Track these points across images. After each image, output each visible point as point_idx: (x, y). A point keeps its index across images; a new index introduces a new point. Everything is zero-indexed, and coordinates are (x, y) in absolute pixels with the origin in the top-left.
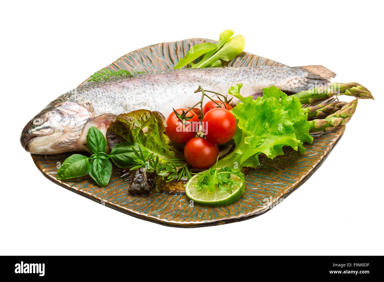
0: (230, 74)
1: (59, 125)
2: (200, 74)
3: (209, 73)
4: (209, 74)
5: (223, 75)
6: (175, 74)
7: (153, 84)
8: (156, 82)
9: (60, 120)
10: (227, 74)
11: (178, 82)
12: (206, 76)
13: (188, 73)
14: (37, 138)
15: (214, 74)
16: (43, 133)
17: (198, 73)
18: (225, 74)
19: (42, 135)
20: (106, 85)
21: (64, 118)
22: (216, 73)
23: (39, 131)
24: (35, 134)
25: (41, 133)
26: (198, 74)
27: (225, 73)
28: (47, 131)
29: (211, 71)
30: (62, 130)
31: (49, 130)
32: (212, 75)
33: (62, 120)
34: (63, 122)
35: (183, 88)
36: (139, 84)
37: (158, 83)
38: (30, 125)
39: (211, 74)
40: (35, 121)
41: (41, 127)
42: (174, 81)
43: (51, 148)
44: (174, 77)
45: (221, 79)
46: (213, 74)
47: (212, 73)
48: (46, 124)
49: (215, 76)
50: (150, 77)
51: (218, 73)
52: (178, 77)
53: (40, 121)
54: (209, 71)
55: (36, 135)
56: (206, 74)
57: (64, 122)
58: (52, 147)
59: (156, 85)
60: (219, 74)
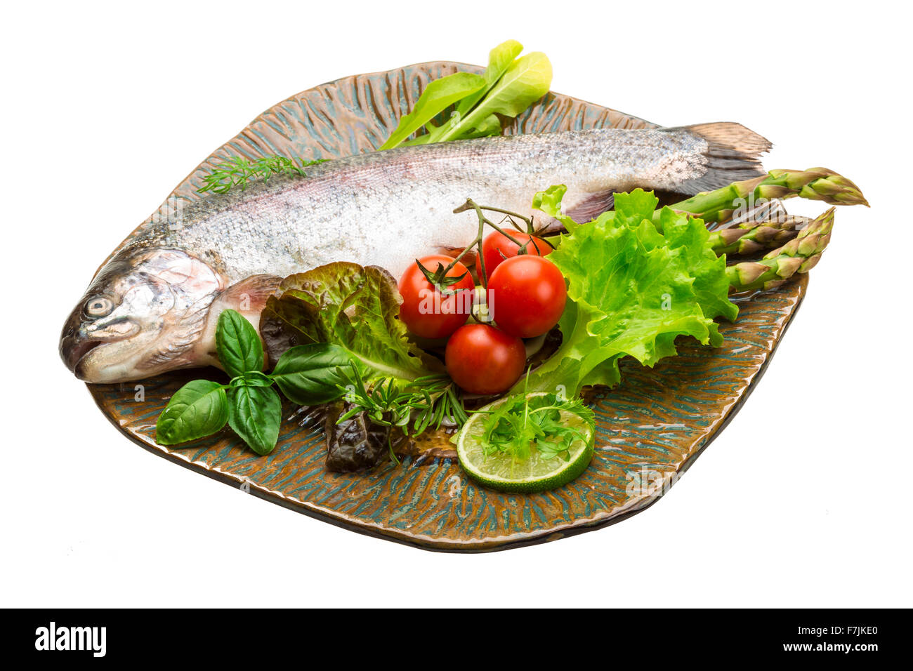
0: (527, 153)
1: (151, 312)
2: (459, 158)
3: (479, 155)
4: (480, 157)
5: (510, 157)
6: (400, 164)
7: (355, 194)
8: (361, 189)
9: (150, 300)
10: (520, 154)
11: (411, 183)
12: (472, 163)
13: (431, 159)
14: (100, 346)
15: (491, 156)
16: (116, 335)
17: (454, 157)
18: (516, 154)
19: (113, 340)
20: (246, 203)
21: (160, 293)
22: (494, 153)
23: (106, 329)
24: (96, 338)
25: (110, 334)
26: (454, 159)
27: (515, 152)
28: (123, 329)
29: (483, 149)
30: (159, 323)
31: (128, 326)
32: (485, 159)
33: (155, 300)
34: (159, 305)
35: (427, 200)
36: (322, 195)
37: (365, 190)
38: (81, 314)
39: (484, 157)
40: (91, 306)
41: (108, 319)
42: (403, 183)
43: (136, 367)
44: (402, 172)
45: (507, 167)
46: (487, 156)
47: (486, 154)
48: (120, 312)
49: (493, 162)
50: (345, 174)
51: (498, 153)
52: (410, 170)
53: (103, 304)
54: (477, 151)
55: (98, 341)
56: (472, 157)
57: (161, 303)
58: (137, 365)
59: (363, 195)
60: (503, 155)
